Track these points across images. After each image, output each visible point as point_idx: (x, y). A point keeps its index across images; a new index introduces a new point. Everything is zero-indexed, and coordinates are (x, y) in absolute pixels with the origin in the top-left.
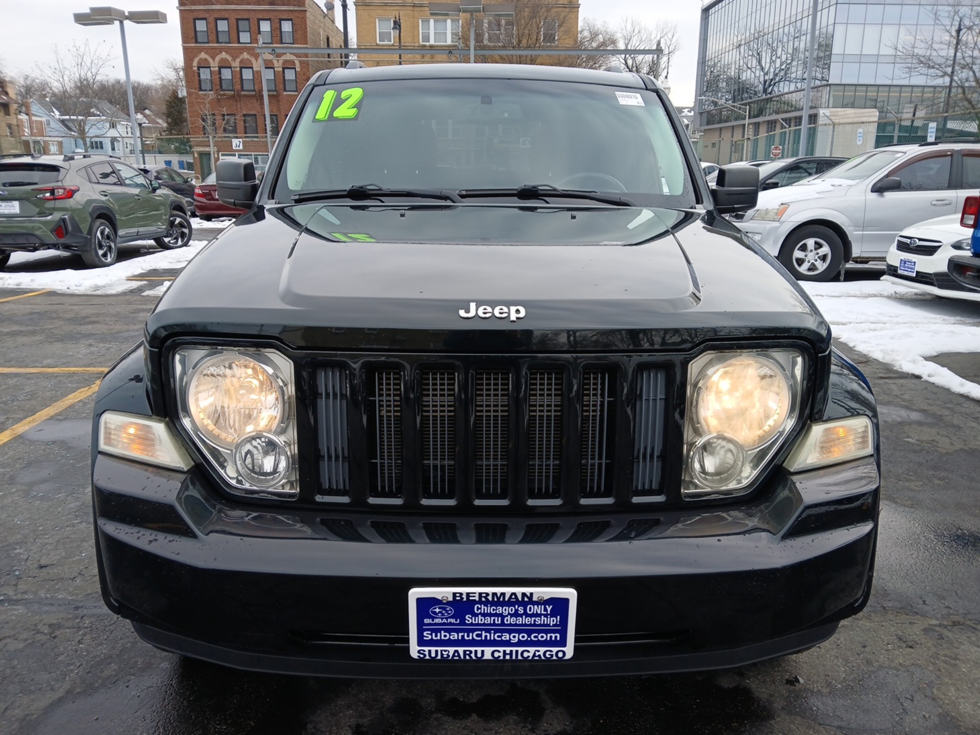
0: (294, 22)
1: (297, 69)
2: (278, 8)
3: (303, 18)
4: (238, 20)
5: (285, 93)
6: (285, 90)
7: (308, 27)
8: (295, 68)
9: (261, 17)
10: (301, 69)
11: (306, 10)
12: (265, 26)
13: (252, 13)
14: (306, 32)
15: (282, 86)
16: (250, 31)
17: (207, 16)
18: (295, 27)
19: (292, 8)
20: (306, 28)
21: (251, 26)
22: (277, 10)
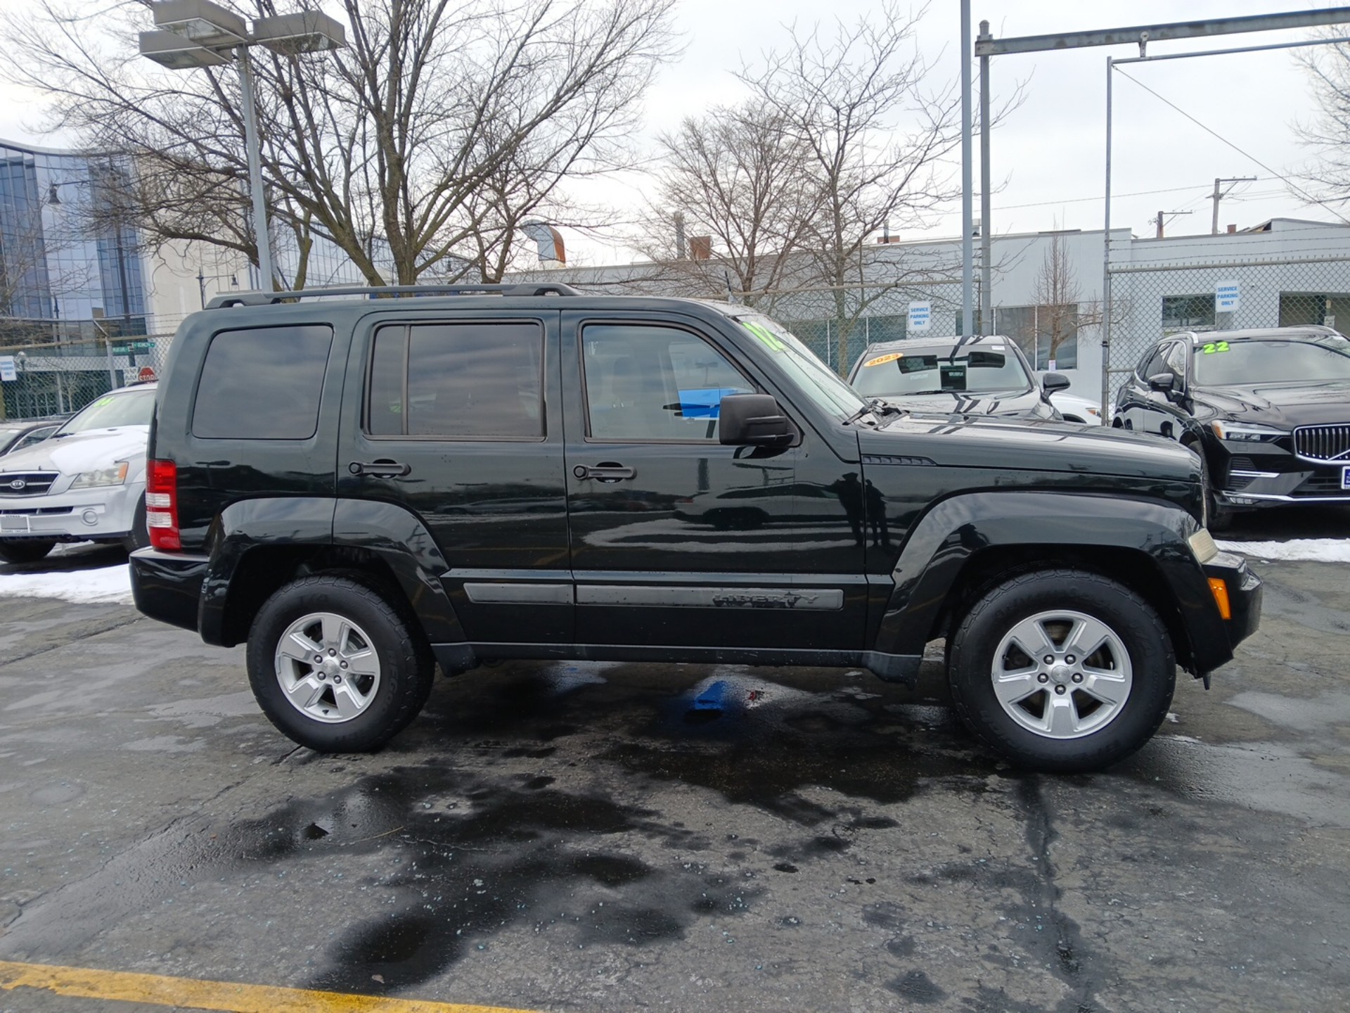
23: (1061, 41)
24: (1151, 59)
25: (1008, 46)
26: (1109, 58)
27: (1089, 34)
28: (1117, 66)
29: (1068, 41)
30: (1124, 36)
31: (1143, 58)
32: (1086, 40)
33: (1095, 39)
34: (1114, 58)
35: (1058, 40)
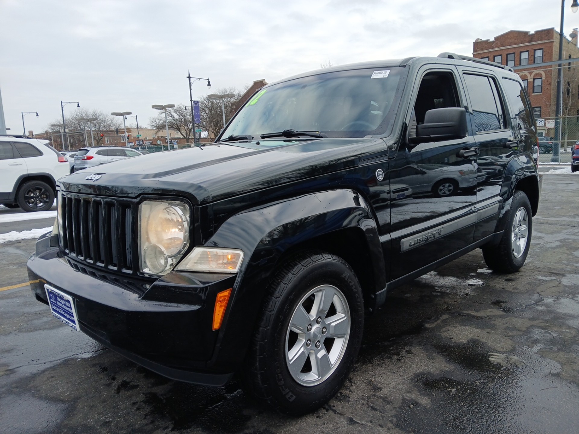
0: (544, 50)
1: (543, 79)
2: (534, 43)
3: (550, 46)
4: (507, 55)
5: (533, 94)
6: (534, 92)
7: (554, 51)
8: (541, 78)
9: (522, 51)
10: (546, 77)
11: (553, 42)
12: (525, 56)
13: (517, 49)
14: (552, 55)
15: (531, 90)
16: (514, 60)
17: (489, 55)
18: (544, 53)
19: (543, 42)
20: (552, 52)
21: (515, 57)
22: (533, 45)
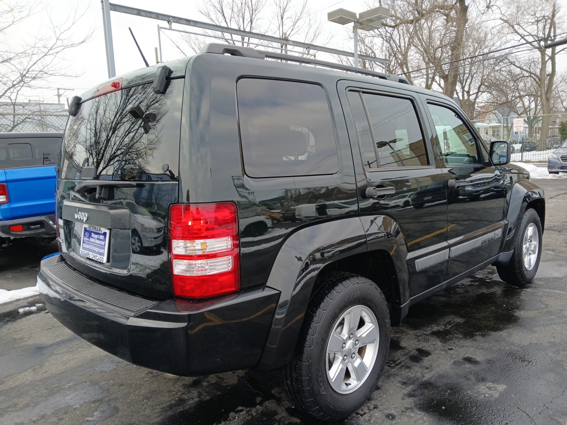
23: (139, 12)
24: (173, 30)
25: (117, 8)
26: (158, 26)
27: (150, 13)
28: (162, 29)
29: (142, 13)
30: (163, 17)
31: (170, 29)
32: (149, 15)
33: (153, 15)
34: (160, 26)
35: (137, 11)
